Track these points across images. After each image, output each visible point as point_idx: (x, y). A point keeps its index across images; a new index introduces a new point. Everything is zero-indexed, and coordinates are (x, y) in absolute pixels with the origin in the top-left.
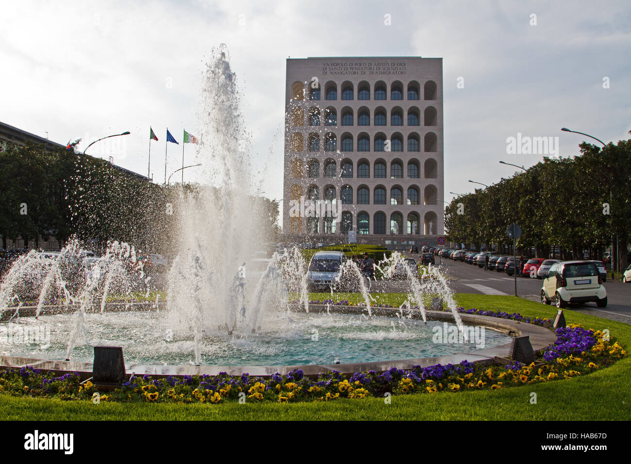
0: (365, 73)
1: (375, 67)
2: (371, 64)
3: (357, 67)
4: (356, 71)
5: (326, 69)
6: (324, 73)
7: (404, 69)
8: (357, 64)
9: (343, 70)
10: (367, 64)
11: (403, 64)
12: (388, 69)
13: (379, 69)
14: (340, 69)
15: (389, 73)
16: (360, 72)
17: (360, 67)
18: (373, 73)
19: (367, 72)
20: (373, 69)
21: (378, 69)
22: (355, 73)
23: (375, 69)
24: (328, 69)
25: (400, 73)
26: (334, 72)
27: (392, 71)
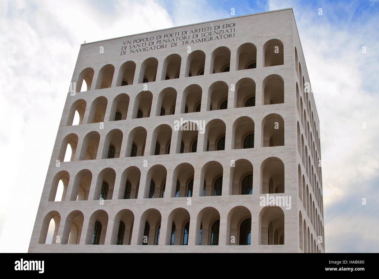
0: (176, 44)
1: (192, 34)
2: (186, 33)
3: (166, 38)
4: (165, 43)
5: (126, 48)
6: (123, 53)
7: (233, 30)
8: (167, 36)
9: (147, 46)
10: (181, 33)
11: (232, 25)
12: (210, 34)
13: (197, 36)
14: (144, 44)
15: (211, 39)
16: (169, 44)
17: (171, 38)
18: (187, 43)
19: (180, 43)
20: (187, 38)
21: (195, 36)
22: (162, 47)
23: (191, 37)
24: (128, 48)
25: (226, 36)
26: (135, 49)
27: (214, 37)
